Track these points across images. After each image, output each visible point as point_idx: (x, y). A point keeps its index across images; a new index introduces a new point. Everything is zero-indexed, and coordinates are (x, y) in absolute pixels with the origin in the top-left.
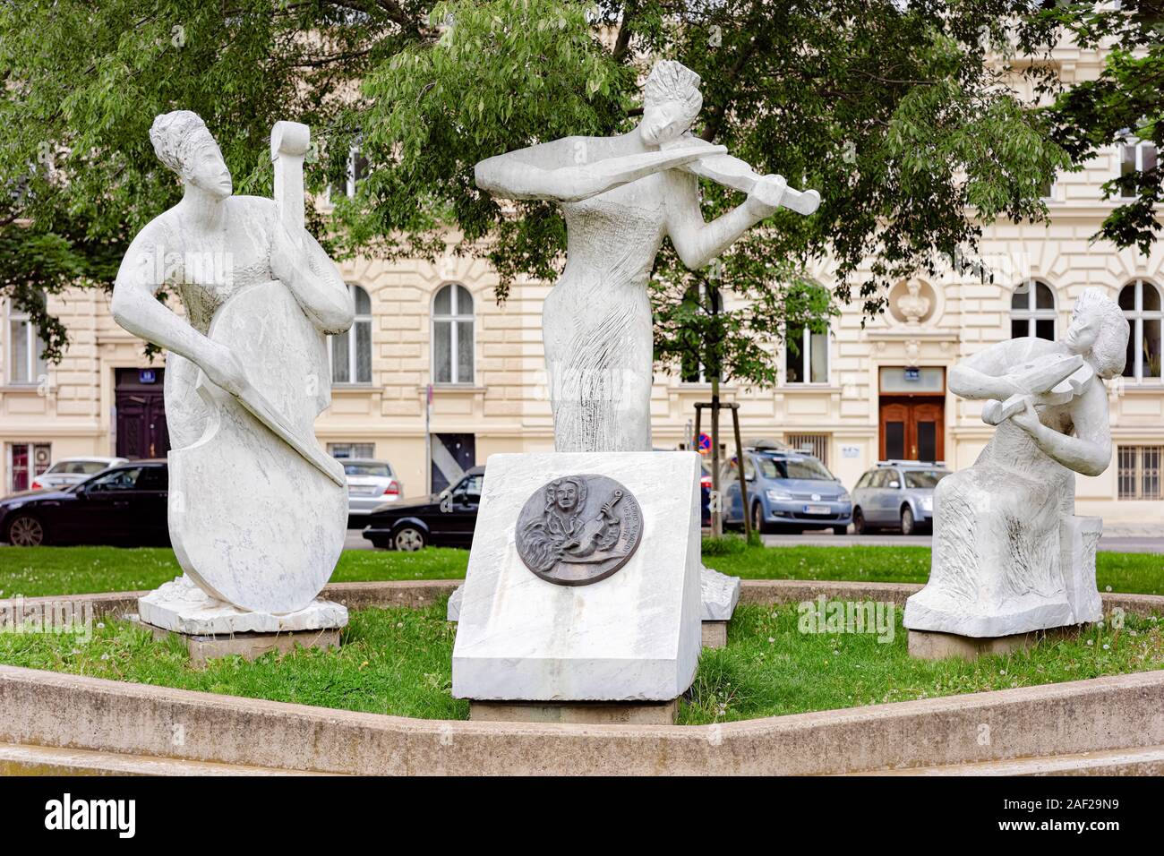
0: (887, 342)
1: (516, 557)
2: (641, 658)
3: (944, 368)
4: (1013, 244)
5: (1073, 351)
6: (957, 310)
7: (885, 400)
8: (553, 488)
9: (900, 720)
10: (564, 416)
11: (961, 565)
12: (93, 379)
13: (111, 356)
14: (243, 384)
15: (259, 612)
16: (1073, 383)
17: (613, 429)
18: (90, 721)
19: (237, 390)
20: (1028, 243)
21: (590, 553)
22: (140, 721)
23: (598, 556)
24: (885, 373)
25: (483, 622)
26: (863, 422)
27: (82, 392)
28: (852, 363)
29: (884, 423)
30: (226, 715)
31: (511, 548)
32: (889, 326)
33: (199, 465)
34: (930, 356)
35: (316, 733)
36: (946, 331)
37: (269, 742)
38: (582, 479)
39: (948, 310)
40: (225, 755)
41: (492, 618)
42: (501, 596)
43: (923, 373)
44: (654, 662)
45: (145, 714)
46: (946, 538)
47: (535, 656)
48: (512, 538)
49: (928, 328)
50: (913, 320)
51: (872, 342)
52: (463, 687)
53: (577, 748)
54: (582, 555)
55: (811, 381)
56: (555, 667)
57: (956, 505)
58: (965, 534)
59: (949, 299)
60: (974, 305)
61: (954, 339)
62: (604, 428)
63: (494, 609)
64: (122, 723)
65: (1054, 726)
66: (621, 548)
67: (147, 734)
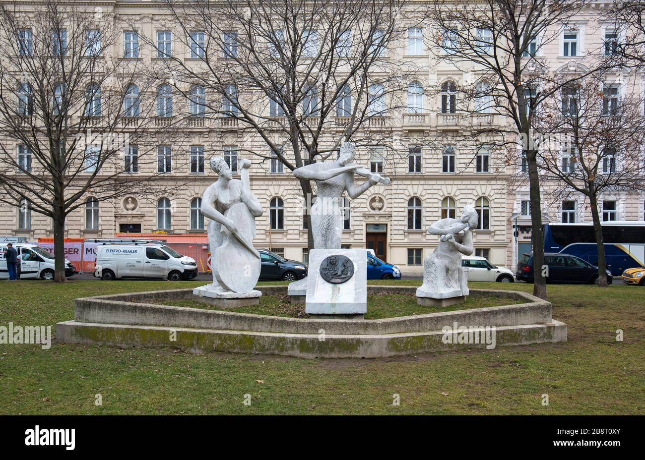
0: (369, 216)
1: (320, 276)
2: (356, 303)
3: (387, 224)
4: (409, 186)
5: (463, 222)
6: (391, 206)
7: (368, 234)
8: (329, 259)
10: (317, 239)
12: (113, 227)
13: (119, 220)
14: (236, 230)
15: (240, 293)
16: (464, 231)
17: (332, 243)
18: (205, 321)
19: (234, 232)
20: (414, 186)
21: (340, 275)
23: (343, 276)
24: (368, 226)
25: (313, 293)
26: (361, 241)
27: (110, 232)
28: (358, 223)
29: (368, 241)
30: (245, 318)
31: (319, 274)
32: (369, 212)
34: (383, 221)
36: (387, 213)
37: (258, 325)
38: (338, 256)
40: (245, 328)
41: (315, 293)
42: (317, 287)
43: (380, 226)
44: (360, 304)
47: (328, 302)
48: (319, 271)
49: (382, 212)
50: (377, 210)
51: (364, 216)
52: (308, 310)
53: (343, 325)
54: (339, 276)
56: (333, 305)
57: (431, 263)
58: (433, 271)
59: (389, 203)
60: (396, 205)
61: (390, 215)
62: (329, 242)
63: (316, 290)
66: (349, 274)
67: (222, 323)
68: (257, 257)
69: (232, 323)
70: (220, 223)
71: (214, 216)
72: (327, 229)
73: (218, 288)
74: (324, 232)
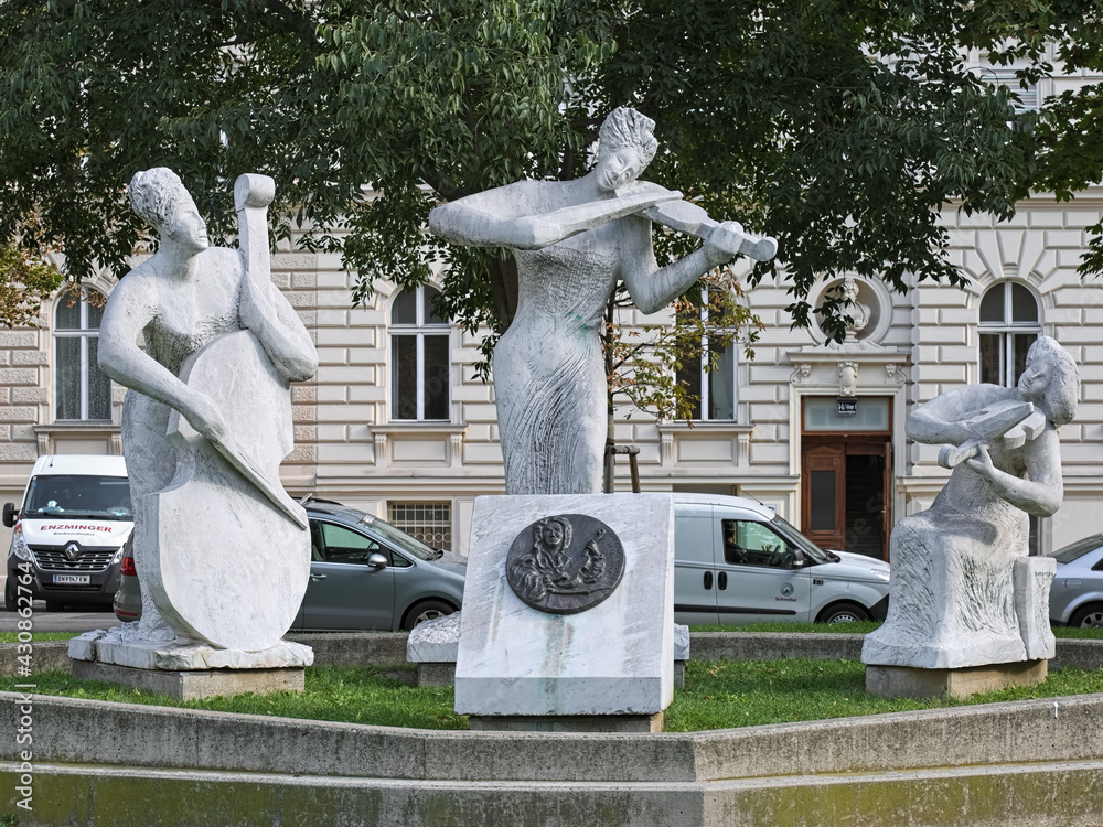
0: (813, 364)
1: (508, 589)
2: (629, 676)
3: (891, 399)
4: (982, 234)
6: (906, 322)
7: (810, 442)
9: (863, 729)
10: (517, 461)
11: (917, 602)
14: (223, 430)
17: (568, 476)
18: (114, 738)
22: (165, 737)
24: (810, 407)
25: (481, 646)
26: (781, 470)
28: (767, 393)
29: (809, 472)
31: (502, 581)
32: (817, 344)
33: (176, 507)
34: (872, 383)
35: (337, 741)
36: (893, 349)
38: (571, 518)
39: (895, 322)
41: (489, 644)
42: (496, 624)
43: (861, 405)
44: (641, 680)
45: (170, 730)
46: (903, 577)
47: (531, 675)
48: (502, 572)
49: (868, 345)
51: (792, 364)
52: (464, 704)
53: (578, 751)
55: (710, 417)
56: (550, 685)
58: (921, 573)
59: (895, 307)
60: (929, 315)
61: (904, 360)
63: (490, 636)
64: (147, 739)
65: (1001, 737)
67: (171, 748)
68: (297, 524)
69: (204, 746)
70: (166, 404)
71: (144, 379)
72: (552, 423)
73: (159, 634)
74: (541, 434)
